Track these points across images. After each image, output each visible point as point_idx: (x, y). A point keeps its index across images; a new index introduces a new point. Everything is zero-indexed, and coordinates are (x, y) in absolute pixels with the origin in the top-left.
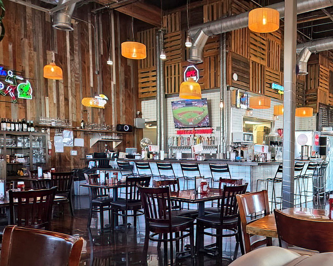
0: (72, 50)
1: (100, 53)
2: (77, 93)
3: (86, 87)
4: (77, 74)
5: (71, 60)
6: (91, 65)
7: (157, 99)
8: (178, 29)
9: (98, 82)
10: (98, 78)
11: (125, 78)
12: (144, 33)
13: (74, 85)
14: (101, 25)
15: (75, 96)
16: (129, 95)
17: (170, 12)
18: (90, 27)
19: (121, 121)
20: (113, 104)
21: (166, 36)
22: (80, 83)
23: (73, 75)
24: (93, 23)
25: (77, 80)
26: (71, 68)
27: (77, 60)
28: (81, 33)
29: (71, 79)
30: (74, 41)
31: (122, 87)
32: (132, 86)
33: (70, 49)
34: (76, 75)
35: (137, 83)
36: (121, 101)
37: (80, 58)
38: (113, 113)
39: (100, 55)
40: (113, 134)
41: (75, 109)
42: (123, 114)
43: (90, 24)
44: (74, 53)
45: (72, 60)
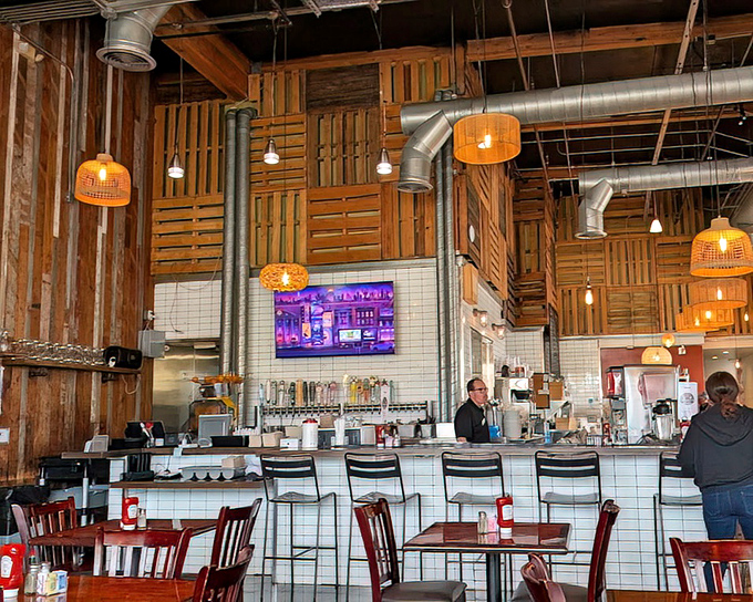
0: (20, 127)
1: (78, 147)
2: (22, 253)
3: (42, 236)
4: (27, 197)
5: (15, 157)
6: (59, 177)
7: (223, 278)
8: (296, 108)
9: (71, 225)
10: (71, 213)
11: (127, 218)
12: (178, 110)
13: (17, 231)
14: (86, 73)
15: (17, 261)
16: (132, 266)
17: (288, 67)
18: (63, 75)
19: (112, 337)
20: (98, 289)
21: (255, 123)
22: (31, 224)
23: (17, 199)
24: (70, 64)
25: (25, 214)
26: (13, 179)
27: (29, 157)
28: (44, 89)
29: (11, 209)
30: (27, 105)
31: (119, 242)
32: (139, 242)
33: (17, 126)
34: (23, 201)
35: (148, 235)
36: (115, 281)
37: (37, 153)
38: (97, 313)
39: (79, 153)
40: (94, 374)
41: (14, 298)
42: (118, 318)
43: (63, 68)
44: (23, 136)
45: (19, 157)
